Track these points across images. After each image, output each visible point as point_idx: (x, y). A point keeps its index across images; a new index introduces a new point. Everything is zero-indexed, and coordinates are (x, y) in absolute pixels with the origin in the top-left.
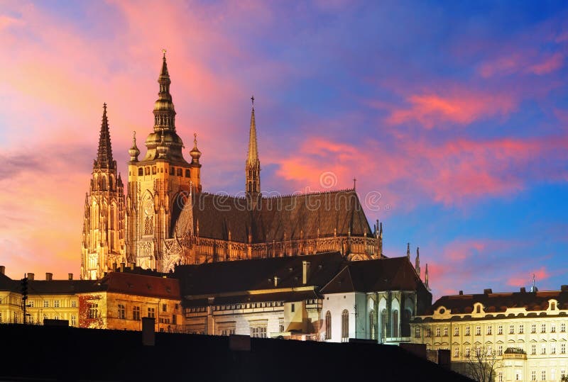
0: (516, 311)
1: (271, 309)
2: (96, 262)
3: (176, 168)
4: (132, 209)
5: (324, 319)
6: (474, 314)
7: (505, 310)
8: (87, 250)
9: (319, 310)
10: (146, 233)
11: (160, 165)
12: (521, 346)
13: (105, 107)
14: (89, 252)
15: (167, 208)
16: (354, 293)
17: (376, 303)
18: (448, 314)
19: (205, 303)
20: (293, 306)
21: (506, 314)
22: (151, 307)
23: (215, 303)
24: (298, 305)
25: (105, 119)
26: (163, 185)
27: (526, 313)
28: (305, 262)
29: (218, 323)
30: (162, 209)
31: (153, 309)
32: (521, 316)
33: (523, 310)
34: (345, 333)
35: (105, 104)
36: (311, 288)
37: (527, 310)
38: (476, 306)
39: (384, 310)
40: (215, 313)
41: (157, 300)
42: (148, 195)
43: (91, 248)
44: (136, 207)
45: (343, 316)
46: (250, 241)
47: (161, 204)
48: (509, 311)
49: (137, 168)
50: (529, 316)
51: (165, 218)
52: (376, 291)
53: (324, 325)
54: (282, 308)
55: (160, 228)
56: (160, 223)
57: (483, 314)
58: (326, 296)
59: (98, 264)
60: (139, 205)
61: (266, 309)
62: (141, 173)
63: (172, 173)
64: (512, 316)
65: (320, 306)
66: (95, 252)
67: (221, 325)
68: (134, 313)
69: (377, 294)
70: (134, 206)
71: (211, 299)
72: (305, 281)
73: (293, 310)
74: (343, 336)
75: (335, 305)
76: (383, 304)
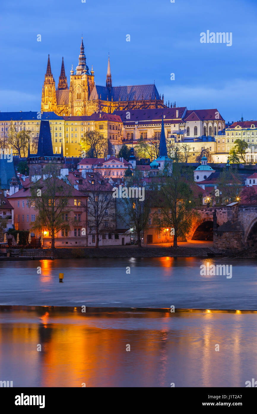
2: (48, 107)
4: (72, 91)
5: (186, 129)
6: (251, 128)
8: (43, 103)
9: (185, 126)
10: (77, 99)
13: (49, 56)
14: (44, 104)
15: (87, 90)
16: (200, 121)
17: (207, 124)
18: (240, 128)
19: (134, 124)
20: (175, 125)
23: (139, 123)
24: (177, 125)
26: (86, 83)
28: (177, 110)
29: (140, 130)
30: (86, 91)
31: (117, 126)
34: (196, 133)
36: (181, 119)
38: (252, 125)
39: (210, 127)
40: (138, 127)
41: (117, 123)
42: (78, 86)
43: (45, 103)
44: (74, 90)
45: (195, 128)
49: (74, 77)
51: (87, 93)
52: (207, 120)
53: (186, 131)
54: (169, 126)
55: (85, 97)
56: (85, 95)
57: (255, 128)
58: (187, 122)
59: (49, 108)
60: (75, 89)
62: (75, 79)
63: (88, 79)
66: (46, 104)
67: (141, 131)
68: (113, 127)
70: (73, 90)
71: (137, 122)
72: (177, 117)
73: (175, 126)
74: (195, 135)
75: (191, 125)
76: (210, 125)
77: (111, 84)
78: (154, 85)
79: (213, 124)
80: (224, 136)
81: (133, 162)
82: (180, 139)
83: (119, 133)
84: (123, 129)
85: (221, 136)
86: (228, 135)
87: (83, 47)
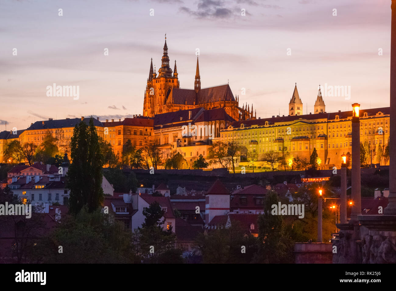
0: (254, 126)
1: (179, 129)
3: (168, 79)
6: (241, 128)
7: (251, 126)
11: (162, 79)
12: (256, 139)
15: (164, 94)
16: (204, 122)
18: (232, 128)
19: (159, 128)
21: (251, 127)
22: (141, 130)
25: (152, 63)
26: (163, 86)
27: (258, 127)
28: (189, 111)
31: (142, 131)
32: (256, 128)
33: (257, 126)
35: (152, 58)
37: (258, 126)
38: (241, 125)
40: (163, 131)
41: (143, 127)
42: (158, 90)
46: (194, 104)
47: (162, 93)
48: (252, 126)
49: (155, 80)
50: (259, 128)
51: (163, 97)
55: (161, 101)
56: (161, 99)
57: (244, 128)
58: (196, 123)
60: (156, 93)
61: (177, 129)
62: (157, 82)
63: (166, 82)
64: (253, 128)
67: (165, 135)
68: (134, 133)
69: (212, 122)
71: (162, 126)
72: (189, 118)
74: (200, 138)
77: (200, 87)
78: (228, 86)
82: (186, 143)
83: (145, 138)
84: (154, 134)
86: (223, 137)
87: (166, 48)
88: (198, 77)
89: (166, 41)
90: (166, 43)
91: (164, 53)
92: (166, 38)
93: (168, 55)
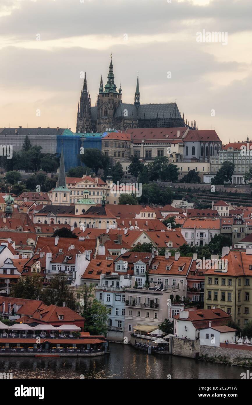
1: (166, 145)
3: (115, 95)
15: (113, 108)
17: (204, 145)
18: (232, 150)
20: (175, 144)
23: (145, 142)
24: (177, 145)
26: (111, 101)
31: (124, 144)
34: (193, 153)
36: (181, 139)
39: (207, 147)
40: (144, 146)
41: (124, 141)
45: (192, 148)
49: (102, 95)
54: (170, 145)
58: (186, 142)
60: (102, 106)
61: (164, 145)
65: (184, 145)
67: (146, 149)
69: (205, 142)
70: (100, 107)
71: (143, 141)
72: (178, 137)
73: (175, 146)
74: (192, 155)
75: (190, 145)
76: (207, 145)
77: (139, 103)
78: (175, 104)
79: (209, 144)
80: (218, 157)
81: (109, 183)
82: (178, 158)
83: (126, 150)
84: (132, 147)
85: (214, 157)
86: (221, 156)
87: (111, 67)
88: (137, 94)
89: (111, 60)
90: (111, 62)
91: (110, 71)
92: (111, 58)
93: (113, 73)
